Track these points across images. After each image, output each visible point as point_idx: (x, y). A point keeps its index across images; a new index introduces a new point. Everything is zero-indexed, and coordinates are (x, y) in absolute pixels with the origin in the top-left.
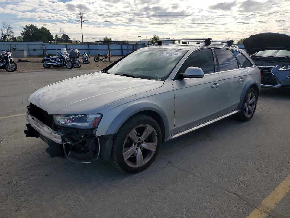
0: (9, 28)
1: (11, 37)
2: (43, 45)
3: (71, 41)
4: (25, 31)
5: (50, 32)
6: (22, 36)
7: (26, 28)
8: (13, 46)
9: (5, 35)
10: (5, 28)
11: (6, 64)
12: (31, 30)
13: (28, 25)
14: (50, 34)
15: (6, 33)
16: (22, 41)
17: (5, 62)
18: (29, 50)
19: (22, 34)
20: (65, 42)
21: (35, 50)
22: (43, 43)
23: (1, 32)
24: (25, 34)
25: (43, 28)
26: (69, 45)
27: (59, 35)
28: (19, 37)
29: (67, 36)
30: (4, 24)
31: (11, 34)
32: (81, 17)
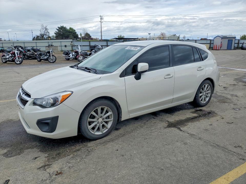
0: (46, 29)
1: (47, 36)
2: (72, 42)
3: (92, 39)
4: (57, 31)
5: (76, 31)
6: (55, 35)
7: (58, 29)
8: (50, 43)
9: (43, 35)
10: (43, 29)
11: (49, 57)
12: (62, 30)
13: (60, 27)
14: (76, 33)
15: (44, 33)
16: (56, 39)
17: (48, 55)
18: (61, 46)
19: (55, 33)
20: (87, 39)
21: (66, 46)
22: (72, 40)
23: (40, 32)
24: (58, 33)
25: (71, 28)
26: (92, 42)
27: (82, 34)
28: (53, 36)
29: (89, 34)
30: (42, 25)
31: (47, 34)
32: (101, 19)
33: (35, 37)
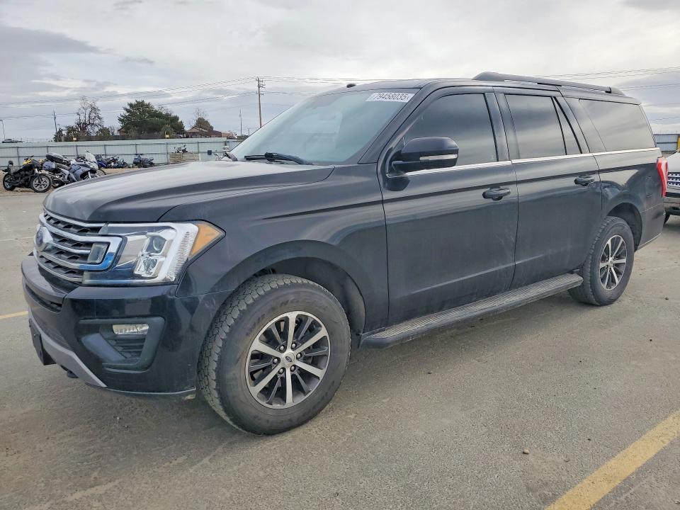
0: (94, 109)
1: (97, 128)
4: (127, 114)
6: (119, 124)
7: (128, 107)
9: (85, 123)
10: (86, 109)
12: (140, 112)
13: (133, 103)
15: (87, 118)
23: (78, 117)
24: (127, 120)
28: (115, 127)
30: (84, 100)
31: (97, 122)
32: (259, 87)
33: (60, 131)
